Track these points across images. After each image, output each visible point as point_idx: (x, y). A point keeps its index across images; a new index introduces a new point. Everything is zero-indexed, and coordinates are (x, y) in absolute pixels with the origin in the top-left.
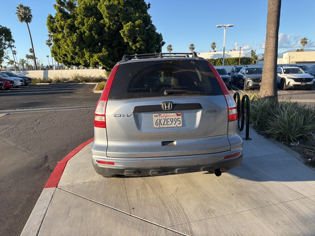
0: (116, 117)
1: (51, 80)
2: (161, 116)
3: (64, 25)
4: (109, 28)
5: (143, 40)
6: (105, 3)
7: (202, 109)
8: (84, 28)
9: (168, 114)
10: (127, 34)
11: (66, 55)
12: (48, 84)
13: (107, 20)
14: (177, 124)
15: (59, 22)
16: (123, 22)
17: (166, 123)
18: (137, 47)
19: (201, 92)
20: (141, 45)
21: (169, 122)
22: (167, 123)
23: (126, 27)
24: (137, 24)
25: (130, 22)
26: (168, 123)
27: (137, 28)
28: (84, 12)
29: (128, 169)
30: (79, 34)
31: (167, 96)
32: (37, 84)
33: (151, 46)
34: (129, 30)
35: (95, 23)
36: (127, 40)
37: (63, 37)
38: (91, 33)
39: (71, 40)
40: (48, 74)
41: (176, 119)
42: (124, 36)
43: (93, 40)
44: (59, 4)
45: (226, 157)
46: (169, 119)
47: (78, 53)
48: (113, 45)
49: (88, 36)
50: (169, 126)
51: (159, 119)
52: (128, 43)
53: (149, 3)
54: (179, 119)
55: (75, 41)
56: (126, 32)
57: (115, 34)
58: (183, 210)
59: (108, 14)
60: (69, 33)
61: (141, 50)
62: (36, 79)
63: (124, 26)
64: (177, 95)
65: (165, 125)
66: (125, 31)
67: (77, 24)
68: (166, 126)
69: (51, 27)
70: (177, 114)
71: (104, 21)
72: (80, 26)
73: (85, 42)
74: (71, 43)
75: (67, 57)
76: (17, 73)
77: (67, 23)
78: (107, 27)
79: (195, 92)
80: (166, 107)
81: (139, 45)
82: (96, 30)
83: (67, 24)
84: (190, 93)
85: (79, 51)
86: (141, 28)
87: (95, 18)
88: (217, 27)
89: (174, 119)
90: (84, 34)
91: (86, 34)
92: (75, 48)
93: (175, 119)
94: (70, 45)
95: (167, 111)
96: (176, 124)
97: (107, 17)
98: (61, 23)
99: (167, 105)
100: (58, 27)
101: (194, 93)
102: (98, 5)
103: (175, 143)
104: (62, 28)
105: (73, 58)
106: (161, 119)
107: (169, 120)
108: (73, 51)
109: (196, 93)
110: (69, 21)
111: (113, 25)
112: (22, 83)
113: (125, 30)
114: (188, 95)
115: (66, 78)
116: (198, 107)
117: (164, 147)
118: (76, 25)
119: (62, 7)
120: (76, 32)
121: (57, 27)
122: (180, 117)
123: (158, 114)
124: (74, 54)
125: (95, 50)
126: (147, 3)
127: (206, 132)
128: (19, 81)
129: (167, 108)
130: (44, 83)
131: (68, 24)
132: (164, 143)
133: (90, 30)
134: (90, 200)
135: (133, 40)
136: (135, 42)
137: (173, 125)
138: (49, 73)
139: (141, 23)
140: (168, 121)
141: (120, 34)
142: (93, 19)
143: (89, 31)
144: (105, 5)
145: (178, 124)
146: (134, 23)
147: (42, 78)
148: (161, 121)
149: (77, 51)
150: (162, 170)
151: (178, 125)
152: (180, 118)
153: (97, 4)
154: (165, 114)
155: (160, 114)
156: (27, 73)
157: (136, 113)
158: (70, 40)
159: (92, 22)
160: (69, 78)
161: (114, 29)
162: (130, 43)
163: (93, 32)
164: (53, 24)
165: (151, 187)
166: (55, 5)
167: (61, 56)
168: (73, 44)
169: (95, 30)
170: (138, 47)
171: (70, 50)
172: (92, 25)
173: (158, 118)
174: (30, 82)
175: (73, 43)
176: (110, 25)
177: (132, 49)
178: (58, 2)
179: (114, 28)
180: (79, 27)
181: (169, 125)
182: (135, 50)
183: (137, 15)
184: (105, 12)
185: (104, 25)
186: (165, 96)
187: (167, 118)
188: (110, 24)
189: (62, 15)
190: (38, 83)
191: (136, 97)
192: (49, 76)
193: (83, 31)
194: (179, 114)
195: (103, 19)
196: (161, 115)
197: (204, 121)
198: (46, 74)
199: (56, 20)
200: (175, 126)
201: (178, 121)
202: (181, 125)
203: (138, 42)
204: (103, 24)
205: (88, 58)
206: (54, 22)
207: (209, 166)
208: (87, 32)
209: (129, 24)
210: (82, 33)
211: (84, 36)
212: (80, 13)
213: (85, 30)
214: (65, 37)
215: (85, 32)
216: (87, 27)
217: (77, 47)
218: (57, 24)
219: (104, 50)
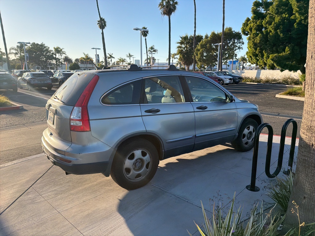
1: (261, 80)
3: (253, 27)
8: (270, 28)
12: (256, 83)
30: (265, 33)
32: (247, 83)
35: (285, 19)
38: (277, 32)
39: (255, 41)
40: (260, 74)
43: (278, 39)
44: (255, 6)
47: (259, 54)
49: (272, 36)
55: (258, 42)
59: (298, 7)
60: (254, 35)
62: (249, 78)
67: (264, 24)
71: (296, 16)
72: (267, 25)
74: (253, 44)
76: (235, 72)
77: (255, 25)
78: (297, 23)
82: (283, 28)
83: (255, 26)
85: (259, 52)
87: (288, 14)
91: (271, 33)
92: (256, 49)
97: (297, 12)
98: (251, 25)
106: (50, 116)
108: (254, 52)
110: (258, 22)
112: (230, 81)
115: (276, 79)
119: (258, 9)
120: (262, 33)
128: (228, 79)
130: (253, 82)
133: (276, 29)
142: (284, 16)
147: (254, 78)
149: (257, 52)
156: (243, 73)
158: (253, 41)
160: (279, 80)
163: (278, 30)
168: (254, 46)
169: (281, 28)
174: (240, 81)
175: (255, 44)
176: (301, 20)
178: (255, 4)
184: (295, 6)
185: (294, 21)
188: (301, 18)
189: (255, 17)
190: (249, 82)
192: (260, 76)
193: (269, 31)
195: (294, 14)
198: (258, 74)
202: (53, 123)
204: (294, 19)
205: (265, 60)
208: (273, 31)
210: (267, 33)
211: (270, 36)
212: (272, 12)
213: (271, 29)
214: (251, 39)
215: (271, 31)
216: (274, 26)
217: (258, 48)
218: (248, 27)
219: (287, 49)
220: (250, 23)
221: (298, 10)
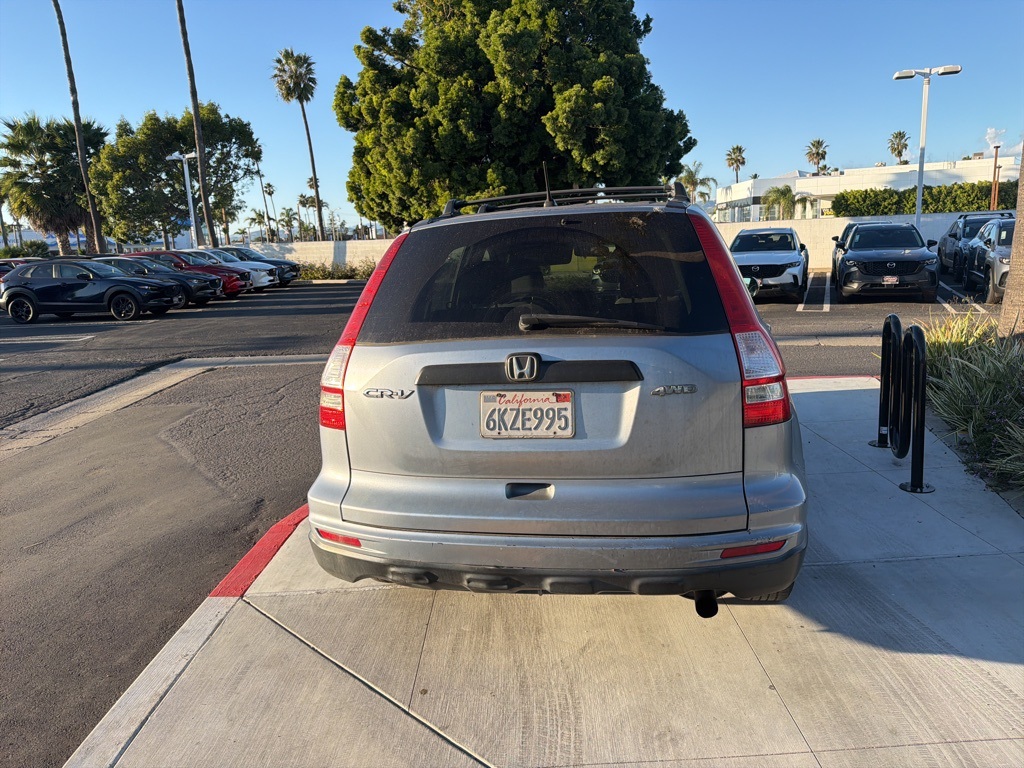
0: (372, 396)
1: (354, 270)
2: (506, 399)
3: (381, 104)
4: (510, 107)
5: (616, 141)
6: (501, 31)
7: (640, 382)
8: (436, 113)
9: (528, 395)
10: (566, 126)
11: (384, 196)
12: (344, 281)
13: (505, 82)
14: (555, 427)
15: (368, 97)
16: (555, 83)
17: (519, 424)
18: (597, 162)
19: (643, 325)
20: (610, 157)
21: (529, 419)
22: (523, 424)
23: (565, 101)
24: (599, 91)
25: (577, 87)
26: (527, 422)
27: (599, 105)
28: (440, 60)
29: (397, 566)
30: (421, 128)
31: (527, 333)
32: (315, 282)
33: (643, 156)
34: (572, 111)
35: (470, 92)
36: (566, 143)
37: (377, 142)
38: (457, 127)
39: (399, 148)
40: (345, 253)
41: (553, 410)
42: (554, 132)
43: (463, 146)
44: (368, 43)
45: (727, 554)
46: (530, 410)
47: (418, 188)
48: (523, 160)
49: (446, 136)
50: (528, 433)
51: (500, 410)
52: (568, 152)
53: (648, 16)
54: (563, 413)
55: (409, 151)
56: (562, 120)
57: (528, 124)
58: (577, 718)
59: (510, 61)
60: (393, 129)
61: (612, 173)
62: (312, 267)
63: (558, 98)
64: (560, 333)
65: (518, 429)
66: (558, 116)
67: (415, 99)
68: (521, 433)
69: (345, 113)
70: (558, 396)
71: (498, 85)
72: (426, 105)
73: (439, 154)
74: (396, 159)
75: (388, 202)
76: (262, 250)
77: (387, 100)
78: (505, 104)
79: (621, 322)
80: (517, 372)
81: (603, 158)
82: (472, 115)
83: (387, 103)
84: (602, 327)
85: (421, 183)
86: (610, 104)
87: (471, 77)
88: (897, 78)
89: (547, 411)
90: (437, 131)
91: (440, 128)
92: (409, 174)
93: (551, 412)
94: (395, 164)
95: (522, 384)
96: (553, 429)
97: (505, 73)
98: (371, 99)
99: (521, 367)
100: (364, 112)
101: (620, 327)
102: (481, 36)
103: (551, 491)
104: (374, 113)
105: (405, 206)
106: (506, 410)
107: (529, 415)
108: (403, 183)
109: (627, 327)
110: (393, 93)
111: (523, 97)
112: (272, 278)
113: (560, 113)
114: (596, 333)
116: (627, 373)
117: (513, 501)
118: (415, 104)
119: (376, 53)
120: (414, 125)
121: (360, 114)
122: (568, 405)
123: (495, 393)
124: (403, 192)
125: (468, 176)
126: (641, 18)
127: (658, 459)
128: (264, 273)
129: (521, 375)
130: (333, 278)
131: (393, 102)
132: (515, 490)
133: (454, 114)
134: (313, 649)
135: (584, 142)
136: (590, 147)
137: (542, 432)
138: (348, 250)
139: (609, 87)
140: (527, 417)
141: (545, 126)
142: (463, 82)
143: (451, 120)
144: (501, 36)
145: (560, 427)
146: (590, 88)
147: (329, 265)
148: (506, 418)
149: (414, 183)
150: (500, 578)
151: (560, 433)
152: (566, 409)
153: (477, 34)
154: (519, 394)
155: (502, 393)
156: (290, 251)
157: (428, 388)
158: (396, 150)
159: (460, 90)
161: (525, 108)
162: (575, 154)
163: (461, 122)
164: (351, 104)
165: (507, 629)
166: (359, 47)
167: (372, 200)
168: (402, 163)
169: (467, 115)
170: (601, 163)
171: (394, 181)
172: (461, 99)
173: (496, 406)
174: (296, 276)
175: (403, 159)
176: (514, 98)
177: (581, 170)
178: (367, 37)
179: (525, 104)
180: (422, 108)
181: (530, 429)
182: (591, 172)
183: (602, 58)
184: (500, 59)
185: (497, 98)
186: (520, 333)
187: (525, 406)
188: (514, 92)
189: (376, 75)
190: (319, 278)
191: (431, 337)
192: (348, 259)
193: (434, 120)
194: (565, 396)
195: (494, 78)
196: (504, 396)
197: (647, 422)
198: (340, 253)
199: (358, 92)
200: (550, 433)
201: (559, 419)
202: (569, 432)
203: (601, 146)
204: (494, 94)
206: (353, 98)
207: (660, 579)
208: (445, 122)
209: (573, 93)
210: (431, 128)
211: (437, 136)
212: (427, 66)
213: (440, 118)
214: (383, 141)
215: (439, 124)
216: (446, 108)
217: (416, 171)
218: (361, 104)
219: (491, 175)
220: (364, 96)
221: (508, 68)
